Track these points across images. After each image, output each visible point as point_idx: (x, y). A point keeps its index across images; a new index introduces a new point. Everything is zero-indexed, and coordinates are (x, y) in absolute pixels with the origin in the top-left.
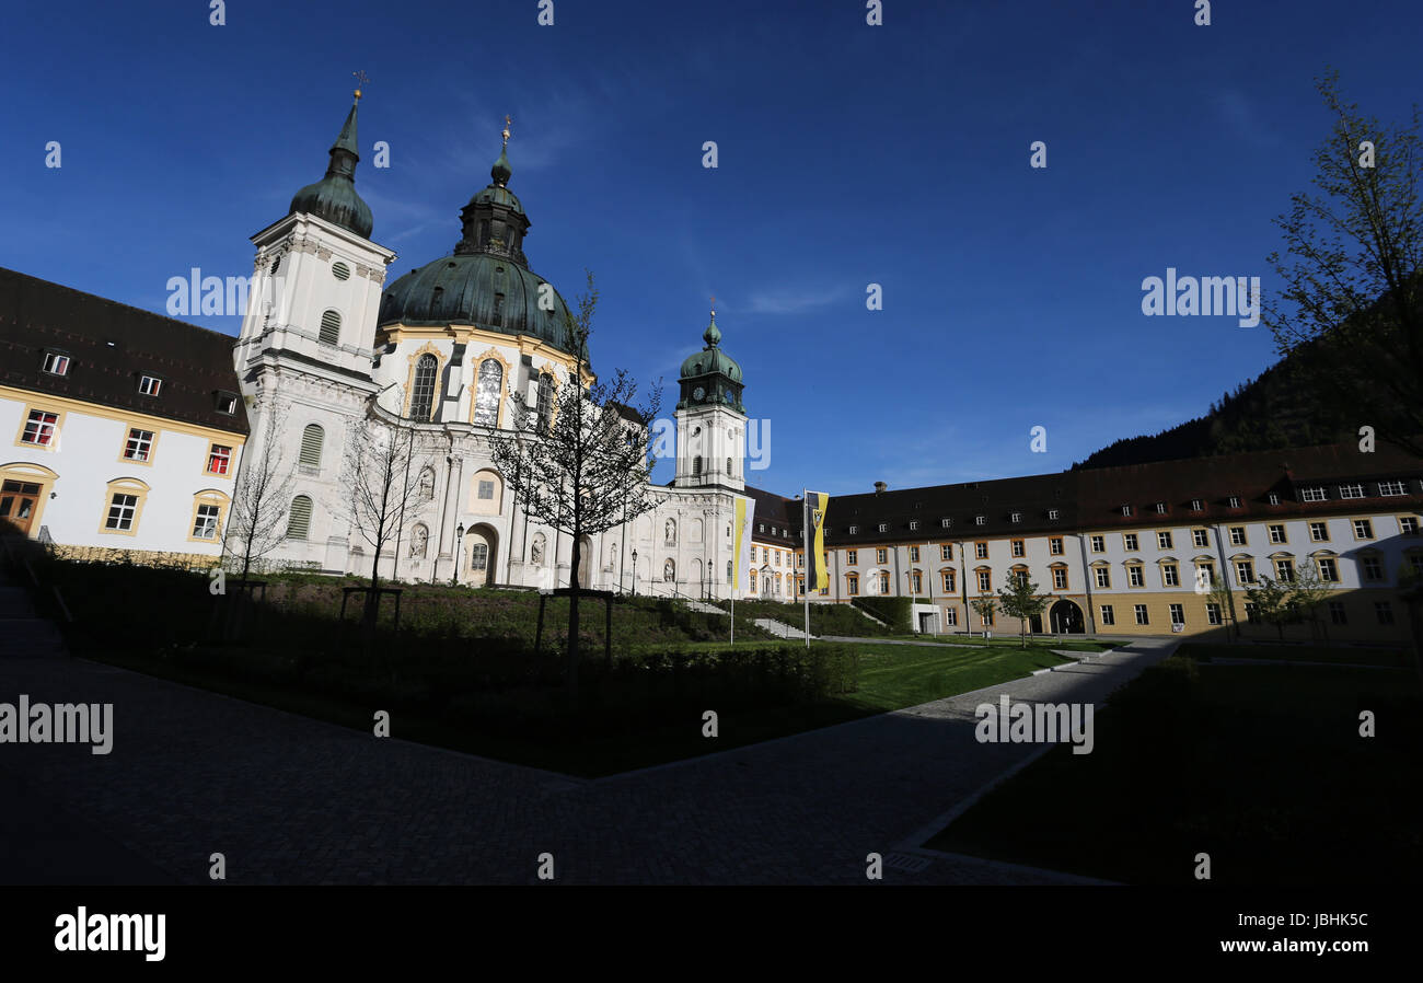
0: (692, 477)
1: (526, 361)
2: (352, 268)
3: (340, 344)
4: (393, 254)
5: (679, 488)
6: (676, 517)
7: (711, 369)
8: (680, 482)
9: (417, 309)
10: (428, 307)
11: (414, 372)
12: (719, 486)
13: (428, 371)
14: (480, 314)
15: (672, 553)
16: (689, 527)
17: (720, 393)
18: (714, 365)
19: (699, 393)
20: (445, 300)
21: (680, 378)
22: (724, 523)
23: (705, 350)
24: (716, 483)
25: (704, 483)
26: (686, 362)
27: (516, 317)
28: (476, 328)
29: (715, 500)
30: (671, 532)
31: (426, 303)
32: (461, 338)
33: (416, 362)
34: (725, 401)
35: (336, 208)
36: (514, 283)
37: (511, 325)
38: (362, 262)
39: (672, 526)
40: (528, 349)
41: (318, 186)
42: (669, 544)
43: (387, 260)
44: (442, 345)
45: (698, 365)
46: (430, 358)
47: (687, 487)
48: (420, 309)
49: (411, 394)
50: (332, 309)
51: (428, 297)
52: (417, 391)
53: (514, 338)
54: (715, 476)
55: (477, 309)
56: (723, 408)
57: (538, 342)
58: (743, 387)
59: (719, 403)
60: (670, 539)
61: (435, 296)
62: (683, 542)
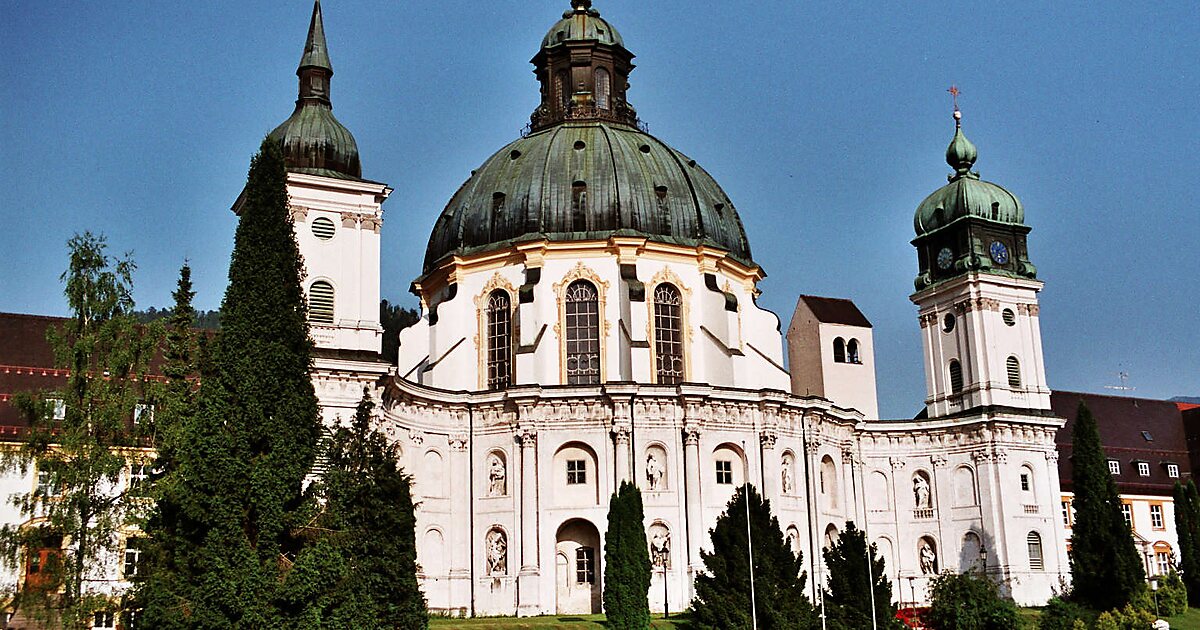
0: (950, 398)
1: (628, 273)
2: (336, 219)
3: (336, 322)
4: (383, 187)
5: (935, 419)
6: (928, 467)
7: (956, 214)
8: (935, 410)
9: (475, 230)
10: (488, 224)
11: (485, 318)
12: (992, 409)
13: (501, 313)
14: (554, 219)
15: (928, 527)
16: (951, 483)
17: (978, 251)
18: (960, 207)
19: (945, 255)
20: (509, 209)
21: (915, 236)
22: (1011, 472)
23: (952, 180)
24: (985, 403)
25: (967, 408)
26: (920, 209)
27: (606, 210)
28: (551, 242)
29: (987, 434)
30: (922, 493)
31: (486, 219)
32: (533, 259)
33: (485, 304)
34: (985, 262)
35: (307, 147)
36: (600, 160)
37: (600, 226)
38: (348, 209)
39: (923, 484)
40: (628, 255)
41: (283, 127)
42: (920, 514)
43: (379, 198)
44: (512, 276)
45: (938, 211)
46: (499, 295)
47: (944, 417)
48: (479, 229)
49: (485, 350)
50: (321, 279)
51: (487, 209)
52: (492, 343)
53: (604, 244)
54: (983, 393)
55: (550, 213)
56: (982, 277)
57: (641, 242)
58: (1028, 230)
59: (976, 267)
60: (923, 506)
61: (495, 206)
62: (944, 506)
